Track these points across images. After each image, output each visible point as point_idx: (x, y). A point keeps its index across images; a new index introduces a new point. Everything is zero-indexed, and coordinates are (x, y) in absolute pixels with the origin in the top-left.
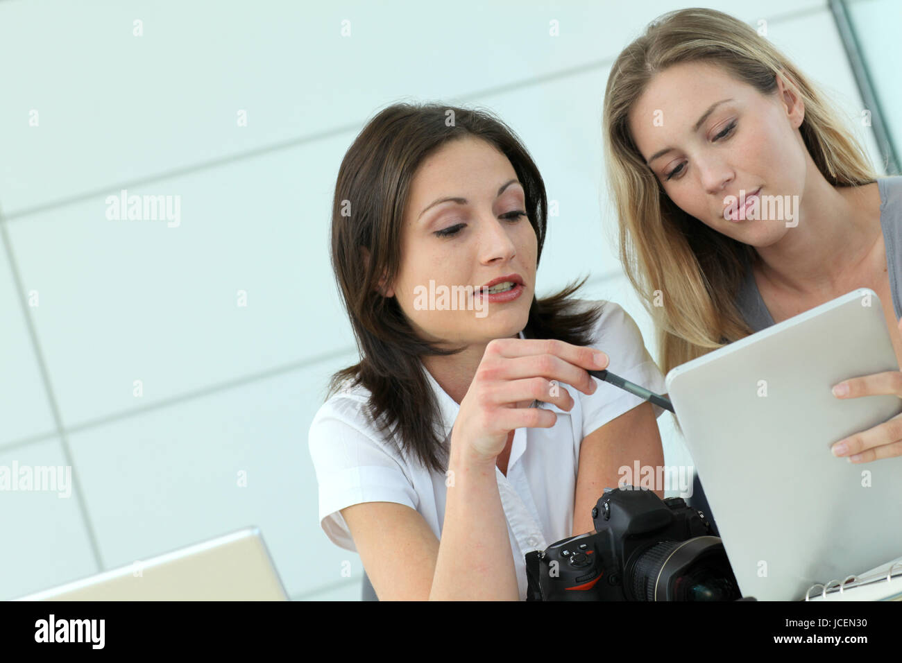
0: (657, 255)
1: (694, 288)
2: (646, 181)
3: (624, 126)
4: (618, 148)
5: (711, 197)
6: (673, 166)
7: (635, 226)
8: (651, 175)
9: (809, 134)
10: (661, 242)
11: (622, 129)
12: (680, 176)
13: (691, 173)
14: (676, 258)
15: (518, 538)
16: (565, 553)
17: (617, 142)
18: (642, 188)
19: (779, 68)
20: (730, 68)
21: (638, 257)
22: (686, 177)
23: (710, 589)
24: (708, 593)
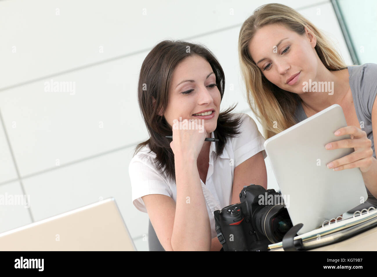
0: (261, 100)
1: (277, 112)
2: (256, 71)
3: (247, 50)
4: (244, 59)
5: (282, 76)
6: (266, 65)
7: (252, 89)
8: (258, 68)
9: (318, 50)
10: (263, 95)
11: (246, 51)
12: (269, 69)
13: (274, 67)
14: (269, 101)
15: (211, 208)
16: (229, 211)
17: (244, 57)
18: (254, 74)
19: (306, 25)
20: (287, 26)
21: (254, 101)
22: (271, 69)
23: (285, 223)
24: (285, 225)
